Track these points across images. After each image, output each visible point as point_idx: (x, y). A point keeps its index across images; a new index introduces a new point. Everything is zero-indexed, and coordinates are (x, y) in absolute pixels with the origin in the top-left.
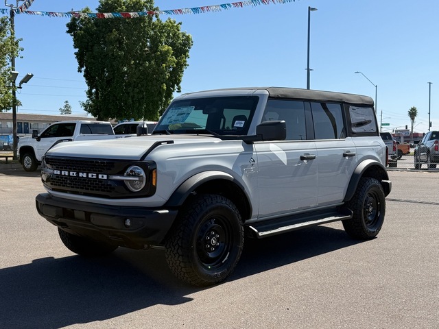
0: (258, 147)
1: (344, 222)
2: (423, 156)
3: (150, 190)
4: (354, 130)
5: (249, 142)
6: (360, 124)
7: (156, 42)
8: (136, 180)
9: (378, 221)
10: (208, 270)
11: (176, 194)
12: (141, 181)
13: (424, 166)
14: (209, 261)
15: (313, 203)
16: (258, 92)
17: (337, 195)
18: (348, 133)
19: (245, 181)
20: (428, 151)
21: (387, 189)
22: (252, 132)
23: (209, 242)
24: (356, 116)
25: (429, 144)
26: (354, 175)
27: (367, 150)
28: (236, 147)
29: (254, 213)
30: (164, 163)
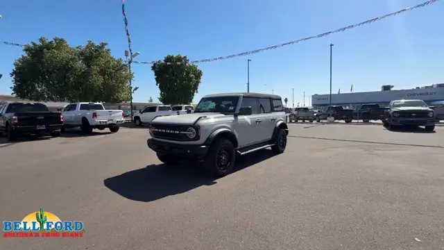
0: (240, 117)
1: (272, 147)
2: (293, 117)
3: (197, 138)
4: (275, 109)
5: (236, 116)
6: (277, 107)
7: (188, 73)
8: (191, 133)
9: (284, 145)
10: (222, 170)
11: (208, 139)
12: (194, 134)
13: (293, 121)
14: (222, 166)
15: (260, 139)
16: (238, 95)
17: (269, 136)
18: (272, 110)
19: (235, 132)
20: (295, 116)
21: (287, 132)
22: (237, 111)
23: (222, 158)
24: (275, 103)
25: (295, 113)
26: (276, 128)
27: (280, 117)
28: (231, 118)
29: (239, 145)
30: (203, 126)
